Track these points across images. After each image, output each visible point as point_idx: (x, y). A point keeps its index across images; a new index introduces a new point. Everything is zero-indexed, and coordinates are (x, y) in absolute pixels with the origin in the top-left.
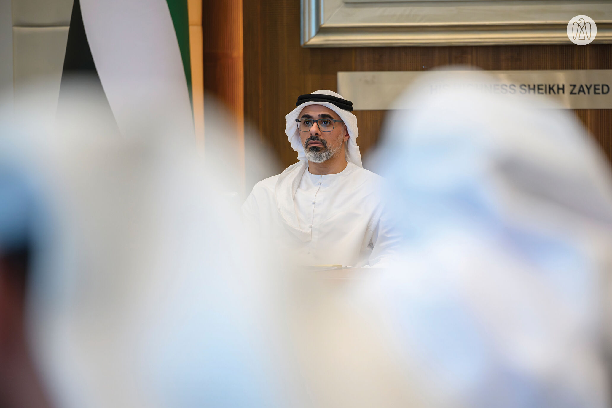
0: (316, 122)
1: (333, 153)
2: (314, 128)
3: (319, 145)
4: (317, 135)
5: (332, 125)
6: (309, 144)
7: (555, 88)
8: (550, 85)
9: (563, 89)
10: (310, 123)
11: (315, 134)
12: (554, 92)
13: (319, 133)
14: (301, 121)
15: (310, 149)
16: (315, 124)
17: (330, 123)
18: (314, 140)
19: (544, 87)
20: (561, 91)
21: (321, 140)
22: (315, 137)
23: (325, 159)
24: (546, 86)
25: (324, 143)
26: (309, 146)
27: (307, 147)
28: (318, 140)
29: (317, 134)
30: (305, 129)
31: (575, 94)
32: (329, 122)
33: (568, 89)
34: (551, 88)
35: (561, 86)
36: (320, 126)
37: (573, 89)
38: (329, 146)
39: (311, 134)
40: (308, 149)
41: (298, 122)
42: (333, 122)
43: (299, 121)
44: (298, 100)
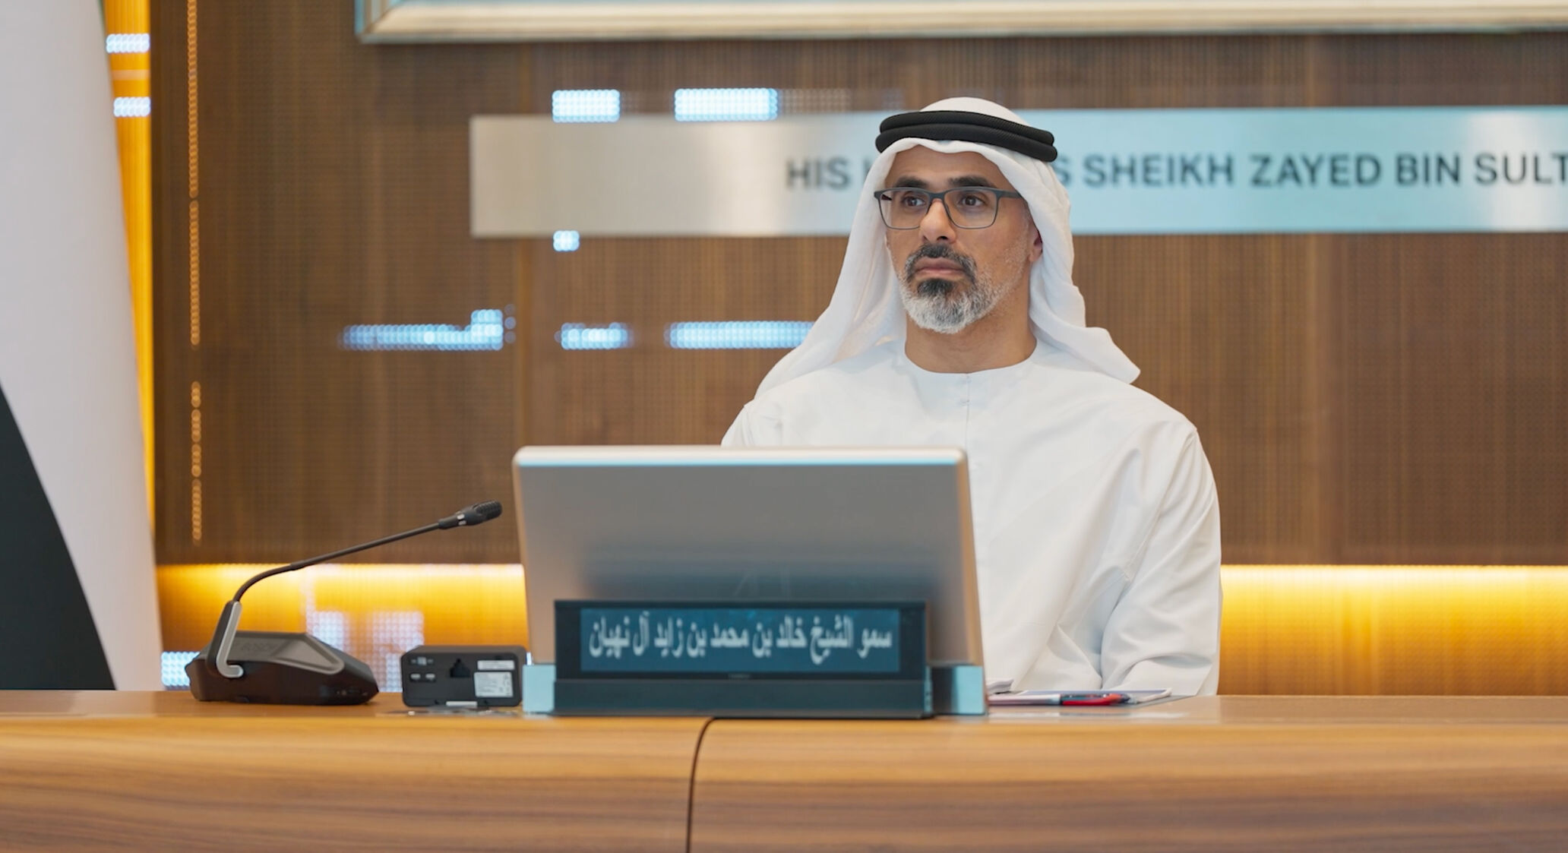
0: (941, 196)
1: (995, 300)
2: (934, 219)
3: (951, 274)
4: (942, 242)
5: (992, 208)
6: (918, 270)
7: (1203, 169)
8: (1183, 160)
9: (1229, 170)
10: (919, 203)
11: (938, 239)
12: (1198, 179)
13: (950, 233)
14: (890, 199)
15: (920, 285)
16: (937, 207)
17: (985, 203)
18: (931, 256)
19: (1163, 165)
20: (1221, 177)
21: (957, 257)
22: (936, 249)
23: (968, 319)
24: (1171, 162)
25: (964, 268)
26: (919, 278)
27: (910, 278)
28: (946, 256)
29: (944, 238)
30: (907, 223)
31: (1268, 184)
32: (983, 198)
33: (1245, 170)
34: (1188, 168)
35: (1221, 161)
36: (953, 213)
37: (1261, 171)
38: (982, 275)
39: (925, 238)
40: (915, 286)
41: (882, 202)
42: (992, 197)
43: (886, 198)
44: (881, 130)
